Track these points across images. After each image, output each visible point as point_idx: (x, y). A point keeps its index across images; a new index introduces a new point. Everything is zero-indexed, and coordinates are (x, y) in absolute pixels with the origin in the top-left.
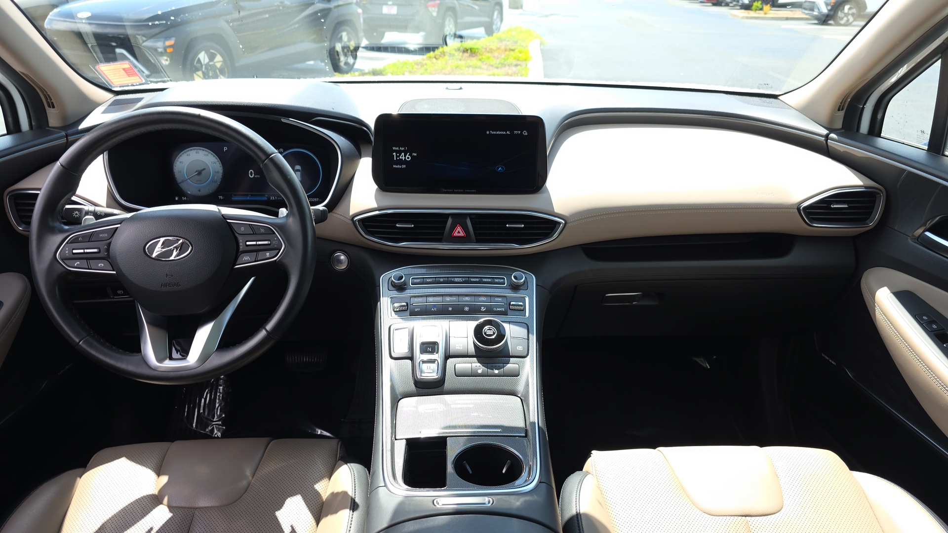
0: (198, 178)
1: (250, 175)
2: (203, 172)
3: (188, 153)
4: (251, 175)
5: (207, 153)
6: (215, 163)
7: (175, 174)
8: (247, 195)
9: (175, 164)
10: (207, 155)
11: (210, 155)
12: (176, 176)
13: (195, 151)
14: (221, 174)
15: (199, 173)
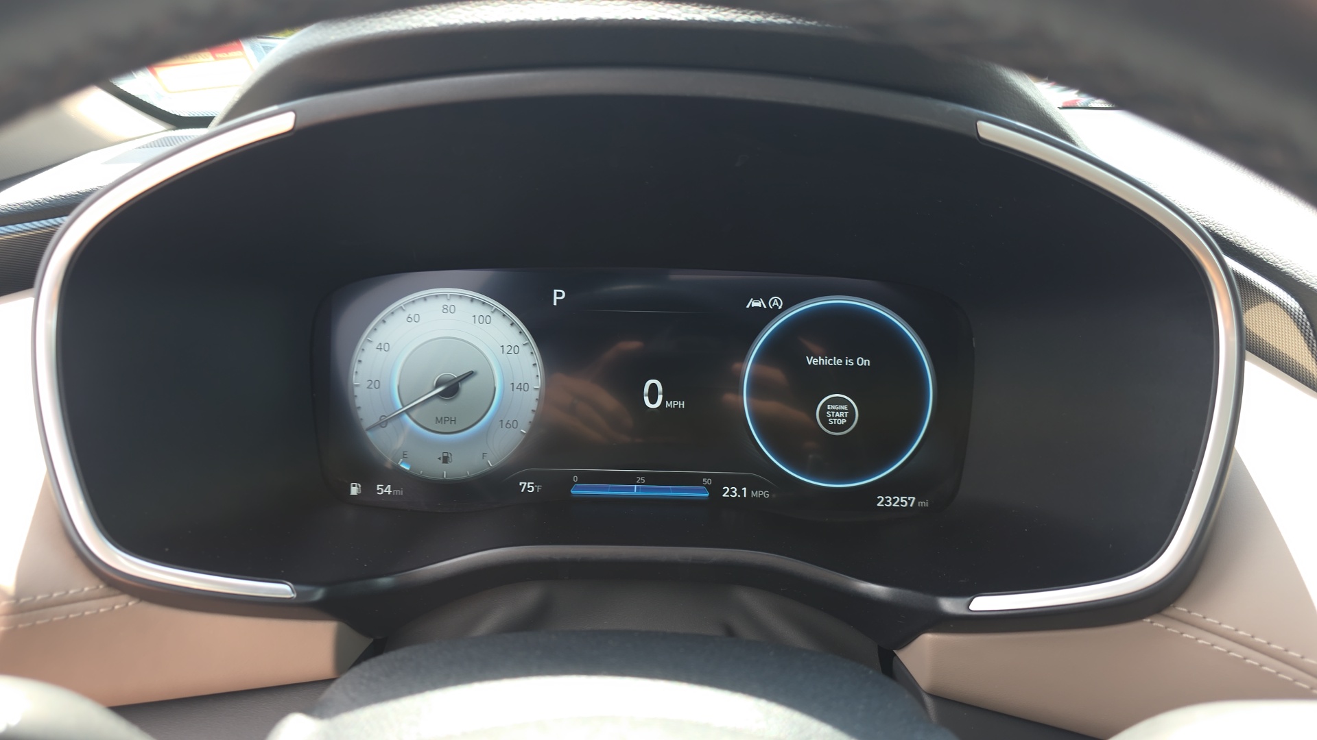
0: (443, 407)
1: (646, 399)
2: (465, 387)
3: (412, 310)
4: (653, 401)
5: (485, 311)
6: (514, 350)
7: (357, 391)
8: (630, 480)
9: (358, 354)
10: (485, 320)
11: (496, 318)
12: (359, 402)
13: (442, 302)
14: (536, 395)
15: (451, 389)
